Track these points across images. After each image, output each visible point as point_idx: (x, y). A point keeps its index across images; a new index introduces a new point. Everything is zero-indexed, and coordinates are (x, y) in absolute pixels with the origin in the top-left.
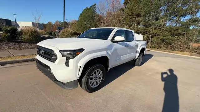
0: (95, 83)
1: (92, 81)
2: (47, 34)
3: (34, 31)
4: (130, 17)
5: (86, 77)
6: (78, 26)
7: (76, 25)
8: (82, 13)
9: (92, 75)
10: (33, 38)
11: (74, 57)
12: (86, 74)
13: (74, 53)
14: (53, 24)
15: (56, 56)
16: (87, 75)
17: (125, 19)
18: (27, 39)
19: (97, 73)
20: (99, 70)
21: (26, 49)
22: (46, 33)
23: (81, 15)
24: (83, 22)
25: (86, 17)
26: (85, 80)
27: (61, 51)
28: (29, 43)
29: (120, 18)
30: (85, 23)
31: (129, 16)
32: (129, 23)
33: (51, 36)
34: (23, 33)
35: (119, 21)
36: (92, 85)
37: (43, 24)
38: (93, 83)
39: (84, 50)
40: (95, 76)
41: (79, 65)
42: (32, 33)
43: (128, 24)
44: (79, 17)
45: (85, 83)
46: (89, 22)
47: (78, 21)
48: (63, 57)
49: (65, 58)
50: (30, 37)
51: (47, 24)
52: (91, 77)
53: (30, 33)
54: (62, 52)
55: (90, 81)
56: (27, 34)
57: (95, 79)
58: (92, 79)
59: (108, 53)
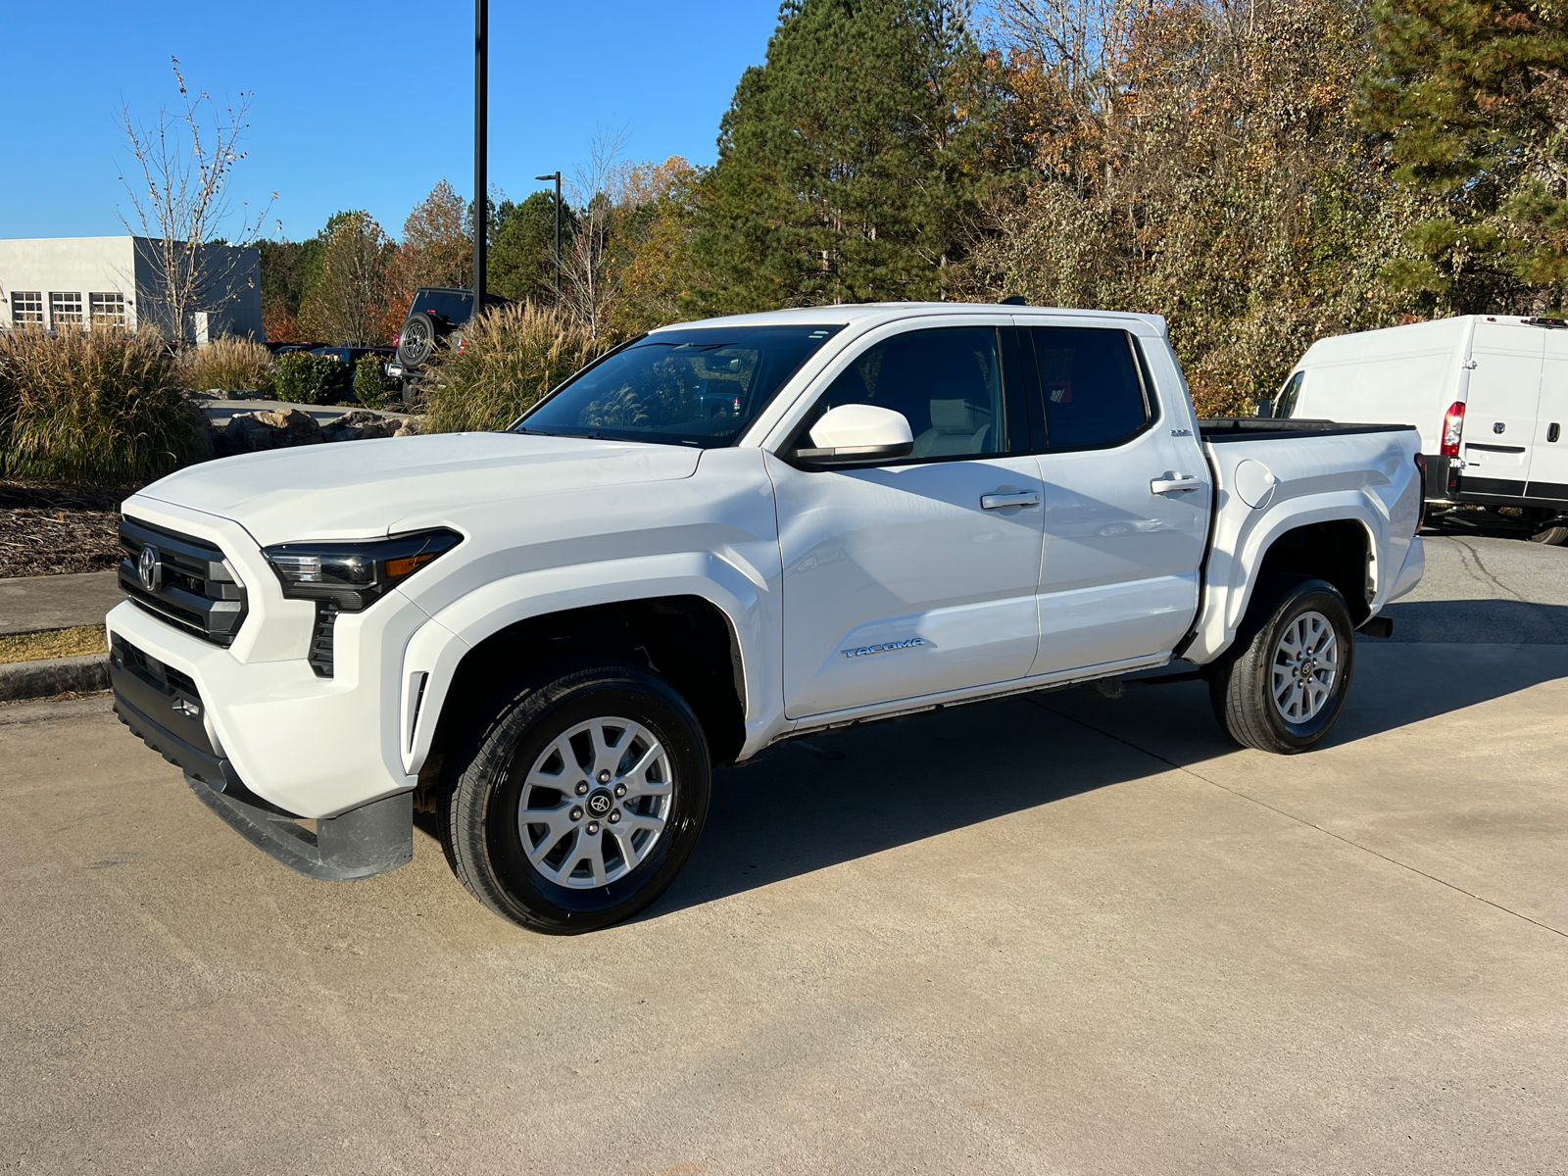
0: (588, 847)
1: (558, 822)
2: (290, 383)
3: (136, 361)
4: (1460, 68)
5: (483, 776)
6: (706, 245)
7: (691, 236)
8: (762, 62)
9: (554, 765)
10: (120, 445)
11: (369, 598)
12: (486, 748)
13: (369, 567)
14: (391, 247)
15: (242, 596)
16: (493, 753)
17: (1385, 101)
18: (63, 465)
19: (606, 757)
20: (632, 729)
21: (47, 566)
22: (277, 368)
23: (754, 85)
24: (783, 191)
25: (820, 123)
26: (473, 804)
27: (270, 552)
28: (80, 508)
29: (1318, 92)
30: (803, 202)
31: (1447, 50)
32: (1451, 147)
33: (327, 414)
34: (25, 399)
35: (1300, 135)
36: (556, 858)
37: (266, 255)
38: (568, 842)
39: (459, 538)
40: (581, 775)
41: (412, 665)
42: (108, 393)
43: (1450, 171)
44: (726, 122)
45: (472, 825)
46: (859, 187)
47: (710, 179)
48: (287, 596)
49: (309, 607)
50: (90, 434)
51: (312, 247)
52: (536, 778)
53: (94, 395)
54: (280, 559)
55: (527, 816)
56: (64, 399)
57: (582, 802)
58: (548, 799)
59: (716, 570)
